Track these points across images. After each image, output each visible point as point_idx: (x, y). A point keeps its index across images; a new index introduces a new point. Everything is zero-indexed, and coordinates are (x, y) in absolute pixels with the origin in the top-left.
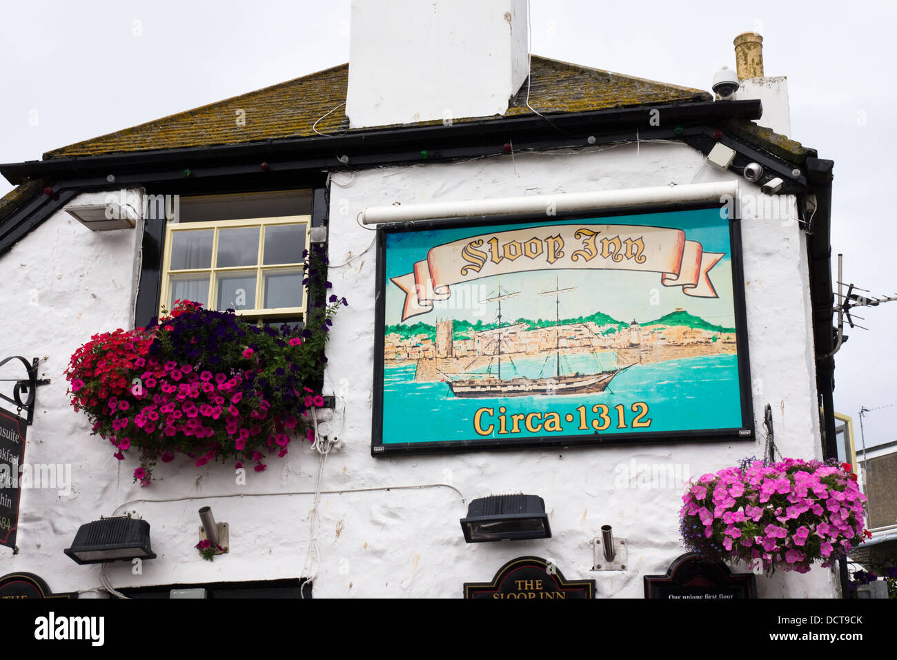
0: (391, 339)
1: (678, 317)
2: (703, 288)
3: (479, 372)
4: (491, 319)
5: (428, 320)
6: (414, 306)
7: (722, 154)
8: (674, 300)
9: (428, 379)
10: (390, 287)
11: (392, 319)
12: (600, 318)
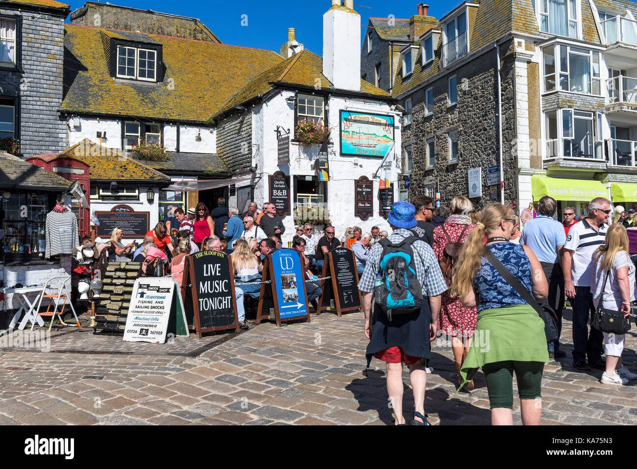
0: (343, 133)
1: (385, 136)
2: (389, 132)
3: (356, 141)
4: (358, 132)
5: (348, 130)
6: (346, 127)
7: (393, 107)
8: (384, 133)
9: (349, 142)
10: (342, 123)
11: (343, 129)
12: (375, 134)
